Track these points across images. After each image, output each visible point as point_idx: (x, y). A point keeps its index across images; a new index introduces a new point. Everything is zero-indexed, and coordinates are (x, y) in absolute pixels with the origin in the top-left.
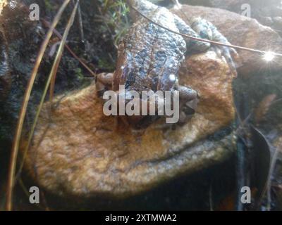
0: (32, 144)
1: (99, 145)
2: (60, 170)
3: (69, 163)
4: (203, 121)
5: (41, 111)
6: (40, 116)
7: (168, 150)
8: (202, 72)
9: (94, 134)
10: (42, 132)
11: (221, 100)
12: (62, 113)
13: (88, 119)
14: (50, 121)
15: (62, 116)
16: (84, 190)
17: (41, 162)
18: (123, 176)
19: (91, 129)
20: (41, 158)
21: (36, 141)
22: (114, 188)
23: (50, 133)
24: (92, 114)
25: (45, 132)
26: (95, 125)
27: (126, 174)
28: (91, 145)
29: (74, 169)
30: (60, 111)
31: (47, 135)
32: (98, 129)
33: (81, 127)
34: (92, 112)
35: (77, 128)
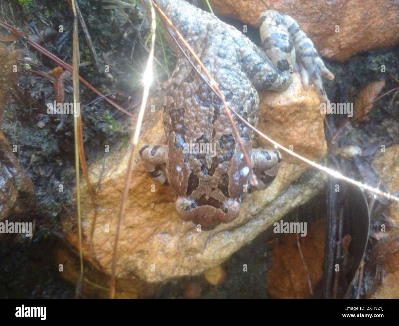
0: (84, 237)
1: (162, 220)
2: (125, 256)
3: (134, 248)
4: (286, 168)
5: (81, 198)
6: (81, 203)
7: (246, 215)
8: (283, 120)
9: (153, 210)
10: (91, 221)
11: (310, 147)
12: (107, 195)
13: (142, 195)
14: (96, 206)
15: (108, 198)
16: (159, 279)
17: (100, 253)
18: (199, 256)
19: (149, 205)
20: (99, 249)
21: (87, 233)
22: (192, 271)
23: (99, 219)
24: (145, 190)
25: (94, 219)
26: (152, 200)
27: (202, 254)
28: (153, 222)
29: (142, 253)
30: (104, 193)
31: (96, 222)
32: (156, 203)
33: (135, 205)
34: (144, 188)
35: (131, 207)
